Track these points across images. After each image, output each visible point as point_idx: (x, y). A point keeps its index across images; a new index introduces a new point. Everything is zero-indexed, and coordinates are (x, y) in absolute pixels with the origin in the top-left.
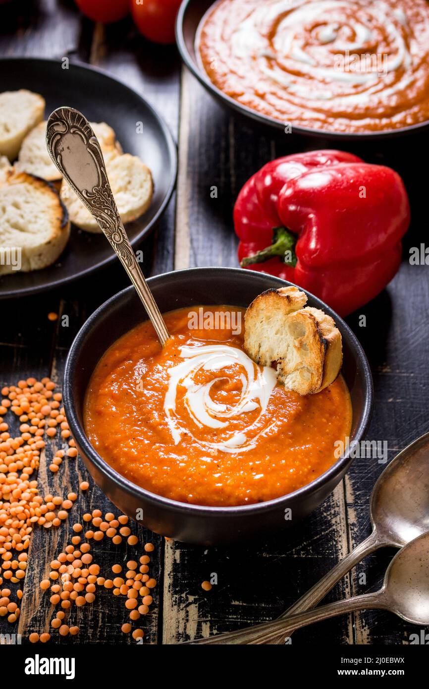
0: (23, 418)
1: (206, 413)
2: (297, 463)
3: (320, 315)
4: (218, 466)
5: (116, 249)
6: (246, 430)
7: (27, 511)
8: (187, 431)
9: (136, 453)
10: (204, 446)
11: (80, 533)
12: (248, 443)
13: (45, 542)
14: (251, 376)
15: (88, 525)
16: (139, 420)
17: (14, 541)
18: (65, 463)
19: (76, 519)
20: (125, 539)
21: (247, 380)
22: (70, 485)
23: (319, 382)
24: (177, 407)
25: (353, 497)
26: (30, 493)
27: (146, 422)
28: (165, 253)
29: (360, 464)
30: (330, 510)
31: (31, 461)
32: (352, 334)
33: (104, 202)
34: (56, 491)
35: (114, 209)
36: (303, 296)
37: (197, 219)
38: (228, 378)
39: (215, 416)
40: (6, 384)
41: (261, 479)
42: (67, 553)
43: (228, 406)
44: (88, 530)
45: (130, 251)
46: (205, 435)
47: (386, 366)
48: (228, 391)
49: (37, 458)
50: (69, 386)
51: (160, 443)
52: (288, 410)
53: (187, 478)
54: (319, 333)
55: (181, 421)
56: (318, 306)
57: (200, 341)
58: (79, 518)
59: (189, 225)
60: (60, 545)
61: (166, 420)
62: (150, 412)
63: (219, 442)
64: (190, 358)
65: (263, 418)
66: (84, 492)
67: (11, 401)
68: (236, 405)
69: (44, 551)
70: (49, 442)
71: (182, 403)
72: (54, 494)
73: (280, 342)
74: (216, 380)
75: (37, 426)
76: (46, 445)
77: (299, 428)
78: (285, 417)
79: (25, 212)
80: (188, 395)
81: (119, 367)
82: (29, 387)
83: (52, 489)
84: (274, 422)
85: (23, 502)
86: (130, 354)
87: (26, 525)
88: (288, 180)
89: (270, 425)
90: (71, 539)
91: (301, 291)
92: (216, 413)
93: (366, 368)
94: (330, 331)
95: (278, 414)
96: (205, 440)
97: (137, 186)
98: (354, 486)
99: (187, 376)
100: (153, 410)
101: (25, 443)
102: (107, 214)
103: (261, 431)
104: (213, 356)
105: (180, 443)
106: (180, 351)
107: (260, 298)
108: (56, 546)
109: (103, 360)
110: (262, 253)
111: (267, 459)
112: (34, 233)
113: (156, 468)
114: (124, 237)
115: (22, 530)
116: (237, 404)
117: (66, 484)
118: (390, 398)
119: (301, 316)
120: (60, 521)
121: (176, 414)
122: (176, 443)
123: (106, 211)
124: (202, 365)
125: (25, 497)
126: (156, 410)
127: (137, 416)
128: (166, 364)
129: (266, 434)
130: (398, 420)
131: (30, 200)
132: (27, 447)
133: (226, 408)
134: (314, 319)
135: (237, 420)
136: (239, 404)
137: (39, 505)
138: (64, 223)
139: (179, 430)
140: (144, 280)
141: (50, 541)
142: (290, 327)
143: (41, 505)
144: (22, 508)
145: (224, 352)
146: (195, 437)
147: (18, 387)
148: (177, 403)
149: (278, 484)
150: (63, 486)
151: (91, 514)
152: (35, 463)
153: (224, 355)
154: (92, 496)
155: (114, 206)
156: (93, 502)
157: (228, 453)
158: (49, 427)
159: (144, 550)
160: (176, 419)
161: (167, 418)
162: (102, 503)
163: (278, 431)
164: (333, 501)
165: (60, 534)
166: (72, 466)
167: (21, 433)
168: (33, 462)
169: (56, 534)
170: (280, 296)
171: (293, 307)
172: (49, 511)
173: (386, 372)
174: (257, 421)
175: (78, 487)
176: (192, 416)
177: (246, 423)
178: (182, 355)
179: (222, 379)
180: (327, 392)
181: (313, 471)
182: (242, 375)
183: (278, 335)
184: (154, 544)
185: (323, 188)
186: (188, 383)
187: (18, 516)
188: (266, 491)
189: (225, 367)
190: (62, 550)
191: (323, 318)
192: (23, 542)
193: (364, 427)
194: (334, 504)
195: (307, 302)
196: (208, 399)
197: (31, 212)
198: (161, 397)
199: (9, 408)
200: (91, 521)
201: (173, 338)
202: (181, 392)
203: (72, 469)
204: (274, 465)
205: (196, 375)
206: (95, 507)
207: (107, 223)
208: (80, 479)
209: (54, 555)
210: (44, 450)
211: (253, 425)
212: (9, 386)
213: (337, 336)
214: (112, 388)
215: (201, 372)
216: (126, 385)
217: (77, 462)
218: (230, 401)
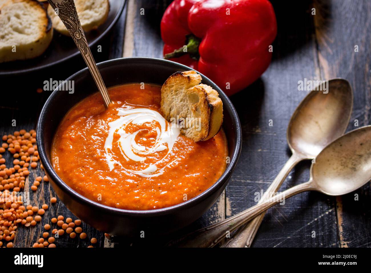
0: (16, 155)
1: (132, 151)
2: (190, 185)
3: (209, 89)
4: (138, 186)
5: (77, 43)
6: (157, 163)
7: (14, 215)
8: (119, 163)
9: (84, 176)
10: (129, 173)
11: (48, 230)
12: (158, 171)
13: (25, 236)
14: (163, 129)
15: (55, 225)
16: (87, 155)
17: (4, 235)
18: (41, 185)
19: (46, 221)
20: (78, 234)
21: (161, 131)
22: (44, 199)
23: (207, 133)
24: (113, 147)
25: (231, 212)
26: (17, 204)
27: (92, 156)
28: (117, 51)
29: (237, 191)
30: (215, 220)
31: (19, 183)
32: (230, 102)
33: (69, 12)
34: (34, 203)
35: (76, 16)
36: (199, 76)
37: (139, 30)
38: (148, 130)
39: (138, 154)
40: (6, 133)
41: (165, 195)
42: (39, 243)
43: (147, 147)
44: (54, 228)
45: (86, 44)
46: (130, 166)
47: (258, 129)
48: (148, 138)
49: (23, 181)
50: (41, 131)
51: (100, 170)
52: (186, 151)
53: (116, 193)
54: (207, 101)
55: (115, 156)
56: (208, 84)
57: (131, 106)
58: (49, 220)
59: (133, 34)
60: (35, 238)
61: (105, 155)
62: (95, 150)
63: (139, 170)
64: (124, 116)
65: (169, 155)
66: (54, 204)
67: (9, 144)
68: (151, 147)
69: (24, 241)
70: (32, 171)
71: (116, 145)
72: (33, 205)
73: (183, 107)
74: (140, 130)
75: (25, 161)
76: (30, 174)
77: (192, 162)
78: (184, 156)
79: (23, 21)
80: (121, 140)
81: (76, 121)
82: (21, 135)
83: (32, 202)
84: (176, 158)
85: (13, 209)
86: (85, 113)
87: (13, 224)
88: (195, 3)
89: (173, 160)
90: (43, 234)
91: (198, 74)
92: (138, 152)
93: (238, 124)
94: (215, 100)
95: (179, 153)
96: (130, 169)
97: (99, 6)
98: (232, 205)
99: (121, 128)
100: (97, 148)
101: (16, 171)
102: (71, 19)
103: (167, 164)
104: (139, 115)
105: (113, 170)
106: (117, 112)
107: (171, 78)
108: (32, 239)
109: (67, 116)
110: (178, 51)
111: (170, 182)
112: (28, 34)
113: (96, 186)
114: (82, 35)
115: (11, 227)
116: (153, 146)
117: (41, 199)
118: (259, 149)
119: (196, 89)
120: (36, 223)
121: (112, 152)
122: (111, 170)
123: (71, 17)
124: (131, 121)
125: (14, 206)
126: (99, 148)
127: (86, 153)
128: (107, 120)
129: (170, 166)
130: (264, 163)
131: (27, 13)
132: (17, 174)
133: (145, 149)
134: (205, 91)
135: (152, 156)
136: (154, 146)
137: (22, 211)
138: (49, 29)
139: (113, 161)
140: (95, 64)
141: (28, 235)
142: (189, 97)
143: (24, 211)
144: (11, 213)
145: (146, 113)
146: (123, 167)
147: (13, 135)
148: (113, 145)
149: (176, 198)
150: (39, 200)
151: (57, 218)
152: (22, 184)
153: (146, 114)
154: (58, 207)
155: (76, 15)
156: (58, 211)
157: (144, 177)
158: (32, 161)
159: (91, 242)
160: (112, 155)
161: (106, 154)
162: (65, 211)
163: (178, 164)
164: (218, 214)
165: (35, 231)
166: (46, 187)
167: (14, 165)
168: (20, 184)
169: (33, 231)
170: (183, 76)
171: (191, 84)
172: (29, 215)
173: (258, 132)
174: (165, 157)
175: (50, 201)
176: (122, 153)
177: (158, 158)
178: (119, 114)
179: (144, 130)
180: (213, 140)
181: (200, 190)
182: (157, 128)
183: (182, 102)
184: (97, 239)
185: (218, 9)
186: (121, 132)
187: (8, 218)
188: (167, 202)
189: (147, 123)
190: (36, 241)
191: (211, 91)
192: (10, 235)
193: (233, 162)
194: (218, 216)
195: (201, 81)
196: (134, 143)
197: (27, 21)
198: (103, 140)
199: (6, 149)
200: (56, 223)
201: (113, 103)
202: (117, 137)
203: (46, 189)
204: (174, 186)
205: (127, 127)
206: (60, 214)
207: (71, 25)
208: (51, 195)
209: (30, 244)
210: (28, 177)
211: (162, 160)
212: (7, 135)
213: (219, 103)
214: (71, 134)
215: (130, 125)
216: (80, 132)
217: (50, 185)
218: (148, 144)
